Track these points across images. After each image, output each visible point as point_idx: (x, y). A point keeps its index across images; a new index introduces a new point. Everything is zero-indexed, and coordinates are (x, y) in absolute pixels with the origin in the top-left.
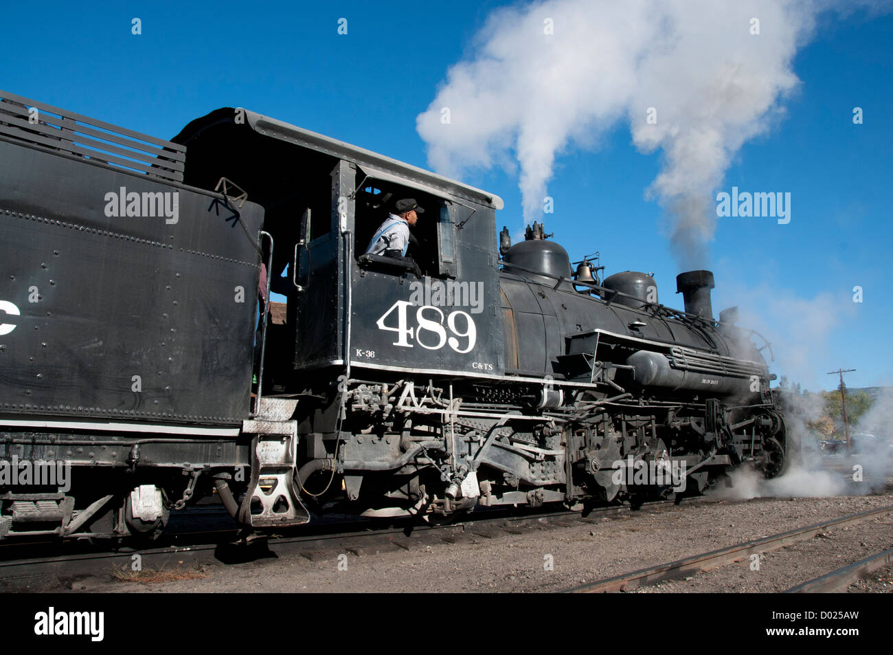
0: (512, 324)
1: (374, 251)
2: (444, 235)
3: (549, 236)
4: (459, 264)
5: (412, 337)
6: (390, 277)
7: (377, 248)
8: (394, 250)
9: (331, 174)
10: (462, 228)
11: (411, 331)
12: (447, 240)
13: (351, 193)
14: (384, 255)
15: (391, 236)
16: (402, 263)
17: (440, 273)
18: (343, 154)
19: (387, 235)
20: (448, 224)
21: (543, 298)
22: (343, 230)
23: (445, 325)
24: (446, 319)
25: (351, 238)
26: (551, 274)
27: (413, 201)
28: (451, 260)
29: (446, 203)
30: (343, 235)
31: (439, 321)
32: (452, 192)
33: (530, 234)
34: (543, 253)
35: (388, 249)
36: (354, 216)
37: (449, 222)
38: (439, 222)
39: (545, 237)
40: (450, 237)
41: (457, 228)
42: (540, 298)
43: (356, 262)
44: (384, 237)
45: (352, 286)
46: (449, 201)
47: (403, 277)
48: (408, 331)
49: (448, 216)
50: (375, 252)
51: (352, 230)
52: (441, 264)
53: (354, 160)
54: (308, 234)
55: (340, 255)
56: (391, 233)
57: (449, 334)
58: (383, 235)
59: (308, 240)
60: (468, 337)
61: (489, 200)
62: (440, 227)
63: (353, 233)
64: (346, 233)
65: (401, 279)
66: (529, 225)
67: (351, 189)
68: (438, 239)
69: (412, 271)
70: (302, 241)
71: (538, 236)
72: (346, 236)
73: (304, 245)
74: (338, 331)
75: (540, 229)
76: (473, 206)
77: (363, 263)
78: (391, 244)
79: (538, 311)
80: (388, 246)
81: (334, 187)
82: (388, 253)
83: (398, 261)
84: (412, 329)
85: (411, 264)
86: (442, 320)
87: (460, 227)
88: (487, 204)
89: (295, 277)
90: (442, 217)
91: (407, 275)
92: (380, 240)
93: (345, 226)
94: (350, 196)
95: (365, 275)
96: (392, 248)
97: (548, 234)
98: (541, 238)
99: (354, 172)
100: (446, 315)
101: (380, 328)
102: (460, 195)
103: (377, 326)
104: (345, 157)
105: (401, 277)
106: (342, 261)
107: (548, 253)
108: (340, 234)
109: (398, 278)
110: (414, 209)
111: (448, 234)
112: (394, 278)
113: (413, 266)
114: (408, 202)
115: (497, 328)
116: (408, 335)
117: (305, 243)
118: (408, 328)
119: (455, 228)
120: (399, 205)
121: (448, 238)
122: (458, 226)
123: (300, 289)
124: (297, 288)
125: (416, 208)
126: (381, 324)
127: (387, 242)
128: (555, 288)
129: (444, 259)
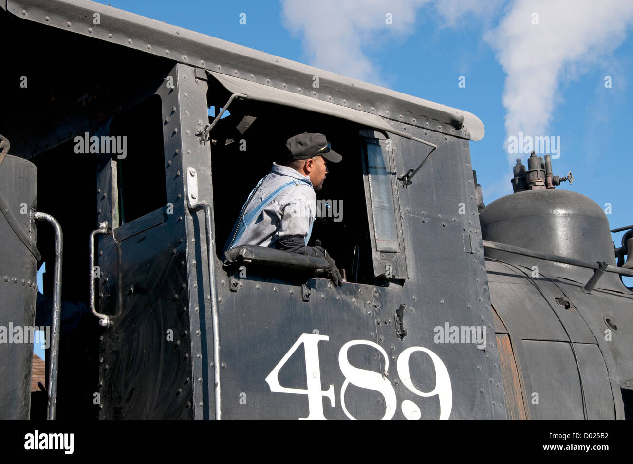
0: (513, 365)
1: (252, 239)
2: (376, 199)
3: (564, 180)
4: (410, 254)
5: (333, 404)
6: (284, 287)
7: (256, 234)
8: (290, 236)
9: (159, 92)
10: (409, 182)
11: (330, 393)
12: (383, 208)
13: (201, 129)
14: (270, 246)
15: (283, 210)
16: (306, 260)
17: (377, 274)
18: (182, 53)
19: (276, 207)
20: (382, 177)
21: (567, 307)
22: (193, 203)
23: (393, 376)
24: (393, 363)
25: (208, 218)
26: (576, 257)
27: (321, 138)
28: (394, 246)
29: (377, 135)
30: (193, 211)
31: (381, 370)
32: (387, 113)
33: (522, 180)
34: (554, 216)
35: (280, 234)
36: (210, 173)
37: (386, 174)
38: (367, 174)
39: (555, 183)
40: (389, 201)
41: (401, 183)
42: (560, 308)
43: (220, 263)
44: (269, 213)
45: (218, 312)
46: (383, 131)
47: (309, 287)
48: (325, 393)
49: (383, 162)
50: (254, 243)
51: (209, 201)
52: (375, 255)
53: (201, 63)
54: (115, 212)
55: (190, 251)
56: (284, 202)
57: (402, 394)
58: (269, 208)
59: (116, 224)
60: (437, 396)
61: (457, 124)
62: (369, 182)
63: (212, 206)
64: (200, 207)
65: (306, 291)
66: (518, 161)
67: (200, 121)
68: (368, 207)
69: (326, 275)
70: (103, 225)
71: (540, 182)
72: (200, 214)
73: (109, 233)
74: (195, 404)
75: (544, 167)
76: (429, 139)
77: (234, 263)
78: (285, 224)
79: (562, 336)
80: (279, 228)
81: (166, 118)
82: (278, 243)
83: (300, 256)
84: (332, 387)
85: (323, 260)
86: (387, 368)
87: (406, 180)
88: (452, 130)
89: (93, 297)
90: (371, 164)
91: (314, 281)
92: (261, 218)
93: (196, 195)
94: (200, 135)
95: (238, 288)
96: (288, 233)
97: (561, 177)
98: (546, 185)
99: (204, 86)
100: (394, 355)
101: (273, 389)
102: (401, 117)
103: (267, 387)
104: (184, 58)
105: (304, 287)
106: (194, 262)
107: (566, 216)
108: (187, 211)
109: (299, 288)
110: (321, 154)
111: (384, 197)
112: (292, 289)
113: (327, 265)
114: (311, 140)
115: (490, 376)
116: (326, 400)
117: (109, 228)
118: (325, 387)
119: (397, 184)
120: (293, 144)
121: (386, 205)
122: (402, 179)
123: (105, 320)
124: (98, 319)
125: (324, 152)
126: (273, 381)
127: (277, 221)
128: (589, 286)
129: (382, 246)
